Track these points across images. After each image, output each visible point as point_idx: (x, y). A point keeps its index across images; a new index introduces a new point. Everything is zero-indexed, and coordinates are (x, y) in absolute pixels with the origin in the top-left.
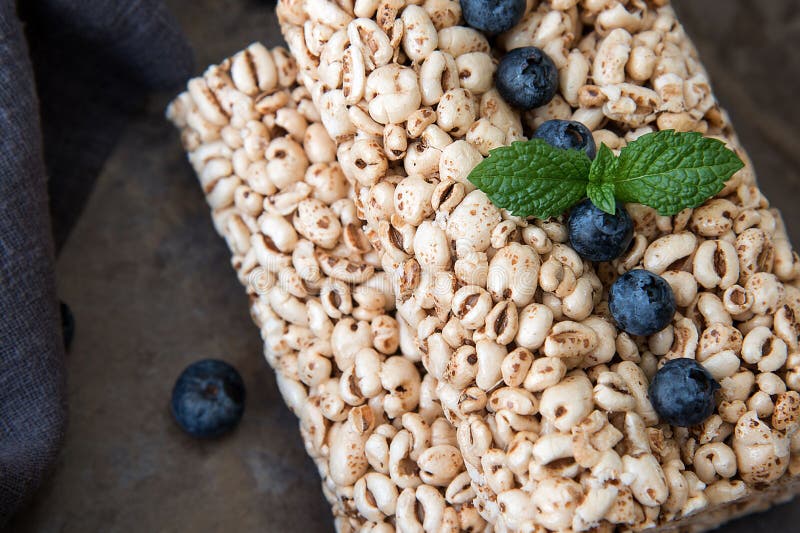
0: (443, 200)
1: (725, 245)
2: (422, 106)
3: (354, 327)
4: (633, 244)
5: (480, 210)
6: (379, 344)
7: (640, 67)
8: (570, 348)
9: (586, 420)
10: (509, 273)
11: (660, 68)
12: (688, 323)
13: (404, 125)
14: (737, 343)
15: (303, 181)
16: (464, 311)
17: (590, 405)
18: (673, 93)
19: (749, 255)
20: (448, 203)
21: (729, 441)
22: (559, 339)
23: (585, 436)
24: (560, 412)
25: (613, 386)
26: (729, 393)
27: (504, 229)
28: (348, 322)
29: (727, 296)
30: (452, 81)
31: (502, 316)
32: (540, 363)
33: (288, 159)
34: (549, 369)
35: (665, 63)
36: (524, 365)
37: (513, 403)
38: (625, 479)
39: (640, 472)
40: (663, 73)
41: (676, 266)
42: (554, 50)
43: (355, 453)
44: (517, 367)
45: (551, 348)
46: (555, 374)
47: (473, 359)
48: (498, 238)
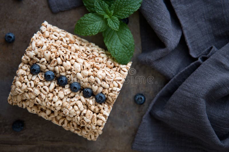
0: (83, 66)
1: (46, 93)
2: (96, 76)
3: (83, 51)
4: (57, 84)
5: (77, 68)
6: (78, 51)
7: (75, 107)
8: (52, 61)
9: (43, 54)
10: (68, 64)
11: (73, 109)
12: (42, 79)
13: (96, 72)
14: (34, 82)
15: (106, 64)
16: (69, 56)
17: (44, 57)
18: (69, 107)
19: (42, 94)
20: (82, 66)
21: (26, 71)
22: (55, 61)
23: (42, 52)
24: (47, 53)
25: (44, 61)
26: (30, 74)
27: (73, 69)
28: (84, 51)
29: (41, 87)
30: (95, 83)
31: (64, 58)
32: (54, 56)
33: (110, 64)
34: (53, 56)
35: (73, 111)
36: (56, 55)
37: (53, 49)
38: (33, 51)
39: (32, 54)
40: (72, 109)
41: (50, 85)
42: (88, 100)
43: (70, 37)
44: (57, 54)
45: (55, 59)
46: (51, 56)
47: (63, 52)
48: (72, 67)
